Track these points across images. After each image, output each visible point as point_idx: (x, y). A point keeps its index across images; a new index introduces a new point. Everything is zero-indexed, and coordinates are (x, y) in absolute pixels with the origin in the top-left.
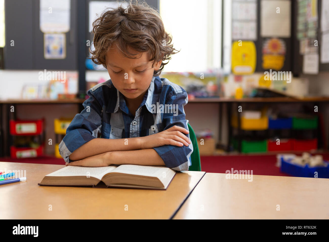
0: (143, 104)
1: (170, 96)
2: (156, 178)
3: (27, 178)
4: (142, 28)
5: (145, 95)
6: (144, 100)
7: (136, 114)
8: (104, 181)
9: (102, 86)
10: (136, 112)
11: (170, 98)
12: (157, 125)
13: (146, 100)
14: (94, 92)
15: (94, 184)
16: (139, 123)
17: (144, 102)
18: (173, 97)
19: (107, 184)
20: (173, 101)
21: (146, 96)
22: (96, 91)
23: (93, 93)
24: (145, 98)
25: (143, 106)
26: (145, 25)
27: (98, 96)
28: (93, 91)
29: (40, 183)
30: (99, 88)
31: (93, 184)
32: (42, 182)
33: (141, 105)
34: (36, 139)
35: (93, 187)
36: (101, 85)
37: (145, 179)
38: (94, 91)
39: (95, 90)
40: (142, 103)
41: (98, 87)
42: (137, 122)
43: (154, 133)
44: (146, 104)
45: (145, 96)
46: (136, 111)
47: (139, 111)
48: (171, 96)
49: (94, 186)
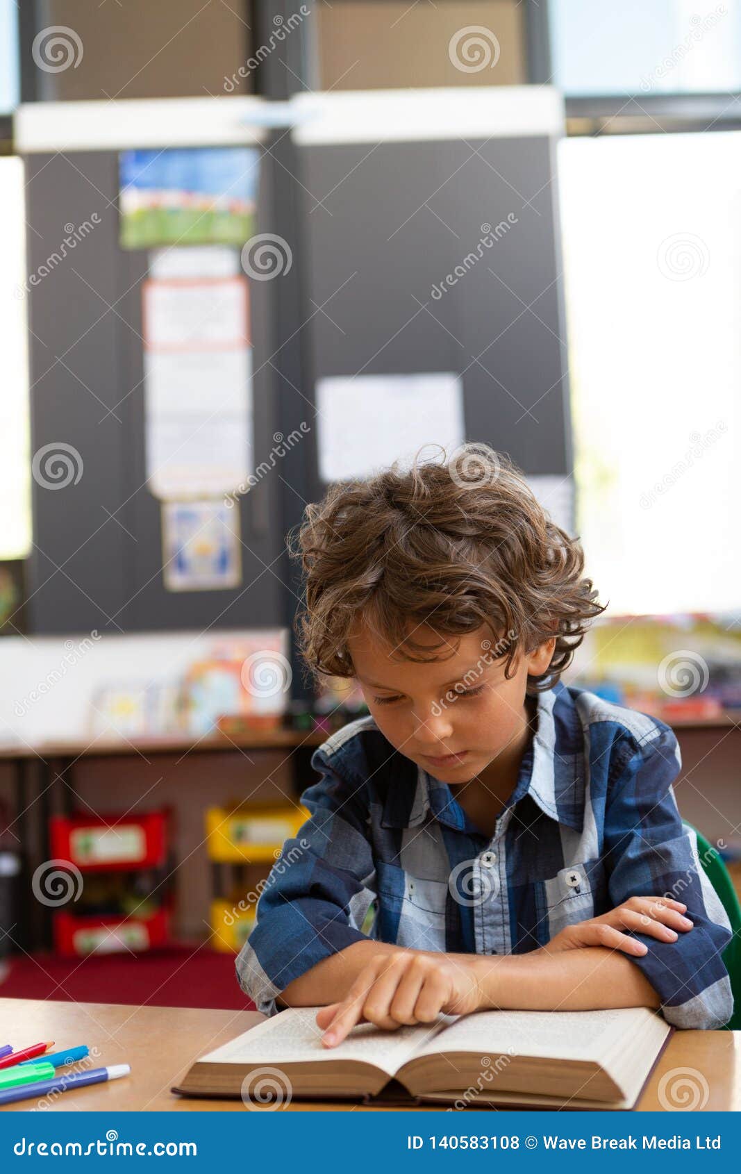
0: (521, 793)
1: (624, 758)
2: (593, 1066)
3: (131, 1068)
4: (454, 547)
5: (523, 758)
6: (525, 779)
7: (498, 827)
8: (404, 1080)
9: (358, 734)
10: (499, 822)
11: (624, 765)
12: (585, 865)
13: (530, 776)
14: (334, 758)
15: (369, 1091)
16: (503, 857)
17: (522, 786)
18: (633, 762)
19: (416, 1090)
20: (635, 776)
21: (530, 765)
22: (339, 754)
23: (331, 760)
24: (524, 771)
25: (522, 800)
26: (468, 537)
27: (350, 772)
28: (329, 753)
29: (177, 1085)
30: (349, 744)
31: (365, 1092)
32: (184, 1081)
33: (516, 798)
34: (145, 883)
35: (366, 1102)
36: (355, 733)
37: (552, 1070)
38: (332, 755)
39: (335, 750)
40: (518, 789)
41: (347, 739)
42: (498, 854)
43: (575, 894)
44: (530, 792)
45: (525, 762)
46: (498, 818)
47: (508, 818)
48: (627, 756)
49: (367, 1097)
